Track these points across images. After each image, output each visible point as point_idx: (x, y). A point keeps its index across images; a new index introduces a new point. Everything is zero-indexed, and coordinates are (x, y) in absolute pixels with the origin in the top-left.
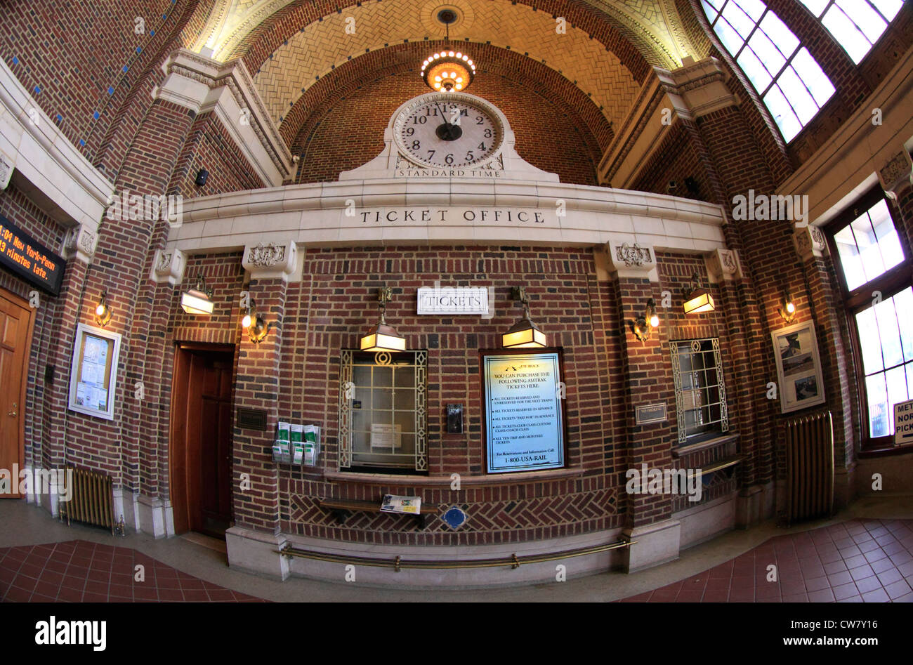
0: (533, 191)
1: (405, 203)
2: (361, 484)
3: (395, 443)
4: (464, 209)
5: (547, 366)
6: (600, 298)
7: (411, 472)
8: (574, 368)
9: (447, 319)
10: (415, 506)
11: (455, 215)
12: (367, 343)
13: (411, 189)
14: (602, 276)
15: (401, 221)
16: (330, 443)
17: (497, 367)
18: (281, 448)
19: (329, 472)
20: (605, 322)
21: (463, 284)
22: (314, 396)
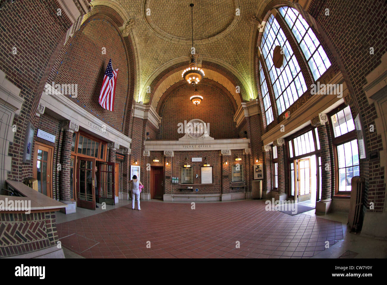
0: (209, 142)
1: (190, 145)
2: (185, 185)
3: (189, 180)
4: (198, 146)
5: (211, 168)
6: (220, 159)
7: (191, 183)
8: (214, 169)
9: (196, 162)
10: (192, 188)
11: (197, 146)
12: (185, 166)
13: (190, 142)
14: (220, 155)
15: (189, 147)
16: (180, 180)
17: (203, 169)
18: (173, 181)
19: (180, 184)
20: (220, 162)
21: (198, 157)
22: (177, 173)
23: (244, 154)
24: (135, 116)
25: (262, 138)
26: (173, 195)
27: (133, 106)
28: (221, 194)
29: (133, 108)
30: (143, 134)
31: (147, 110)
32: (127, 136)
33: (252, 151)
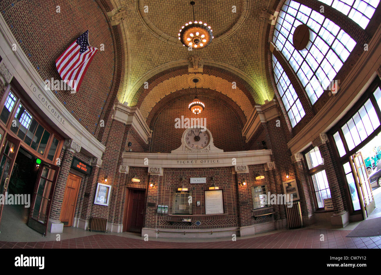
0: (217, 155)
1: (187, 159)
2: (177, 217)
3: (185, 209)
4: (200, 160)
5: (220, 193)
6: (233, 178)
7: (189, 214)
8: (226, 193)
9: (197, 184)
10: (190, 220)
11: (199, 162)
12: (179, 189)
13: (189, 156)
14: (233, 173)
15: (186, 163)
16: (170, 209)
17: (207, 194)
18: (159, 210)
19: (170, 215)
20: (233, 184)
21: (201, 177)
22: (167, 200)
23: (266, 170)
24: (115, 118)
25: (288, 146)
26: (157, 230)
27: (114, 106)
28: (238, 227)
29: (114, 108)
30: (123, 144)
31: (132, 114)
32: (100, 141)
33: (276, 164)
